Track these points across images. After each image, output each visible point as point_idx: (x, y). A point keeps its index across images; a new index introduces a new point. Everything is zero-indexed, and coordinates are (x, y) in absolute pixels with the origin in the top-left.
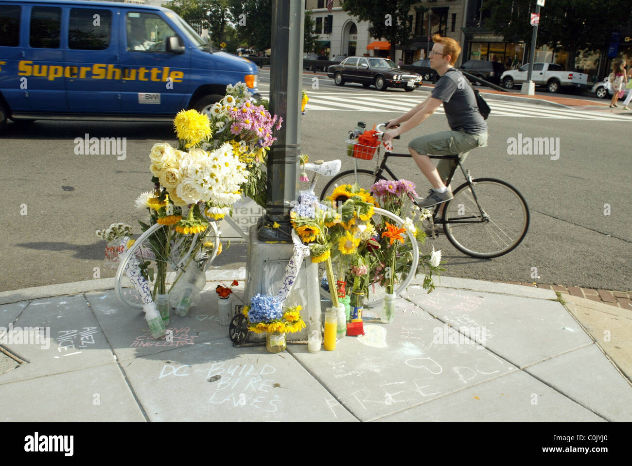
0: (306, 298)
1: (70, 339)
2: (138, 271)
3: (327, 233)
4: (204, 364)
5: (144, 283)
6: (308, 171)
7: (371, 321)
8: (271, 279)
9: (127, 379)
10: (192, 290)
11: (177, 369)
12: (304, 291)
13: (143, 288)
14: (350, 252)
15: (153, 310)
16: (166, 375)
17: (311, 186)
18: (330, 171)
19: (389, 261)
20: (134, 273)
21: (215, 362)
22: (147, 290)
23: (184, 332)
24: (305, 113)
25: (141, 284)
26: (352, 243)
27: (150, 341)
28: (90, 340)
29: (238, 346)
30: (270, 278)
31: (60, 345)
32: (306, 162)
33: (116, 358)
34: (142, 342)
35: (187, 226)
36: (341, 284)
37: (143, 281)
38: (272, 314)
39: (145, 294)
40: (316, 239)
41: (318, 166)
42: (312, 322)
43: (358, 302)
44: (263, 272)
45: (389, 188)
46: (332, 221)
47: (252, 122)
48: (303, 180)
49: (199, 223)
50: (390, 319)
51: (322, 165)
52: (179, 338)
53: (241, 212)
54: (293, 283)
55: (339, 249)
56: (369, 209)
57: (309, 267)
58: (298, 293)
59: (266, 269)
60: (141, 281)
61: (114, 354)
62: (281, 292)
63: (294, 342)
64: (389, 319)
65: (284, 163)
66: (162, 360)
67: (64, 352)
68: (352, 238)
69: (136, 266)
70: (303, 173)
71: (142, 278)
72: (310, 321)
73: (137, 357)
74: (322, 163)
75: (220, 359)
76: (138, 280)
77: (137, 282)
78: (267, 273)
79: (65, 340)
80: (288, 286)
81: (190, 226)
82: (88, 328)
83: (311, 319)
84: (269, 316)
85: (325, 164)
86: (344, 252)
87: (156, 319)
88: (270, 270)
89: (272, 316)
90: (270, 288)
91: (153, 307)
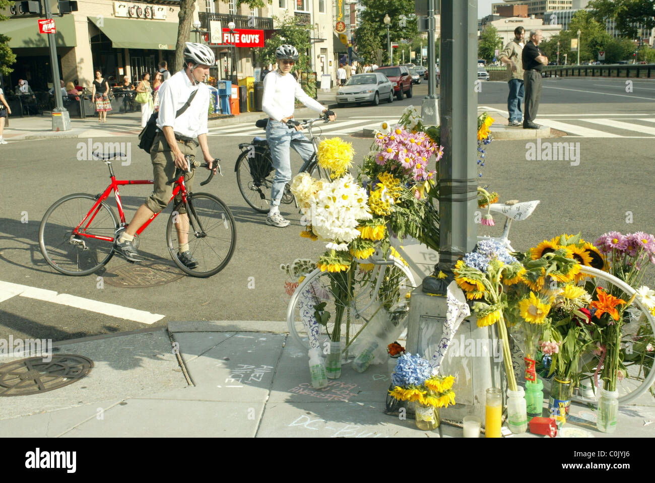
0: (471, 370)
1: (242, 373)
2: (313, 311)
3: (502, 292)
4: (341, 423)
5: (314, 326)
6: (494, 213)
7: (582, 424)
8: (429, 339)
9: (261, 420)
10: (377, 345)
11: (312, 421)
12: (467, 361)
13: (313, 330)
14: (538, 321)
15: (317, 356)
16: (297, 425)
17: (504, 232)
18: (520, 214)
19: (611, 344)
20: (307, 313)
21: (353, 423)
22: (316, 333)
23: (347, 389)
24: (489, 141)
25: (311, 326)
26: (538, 309)
27: (310, 389)
28: (258, 378)
29: (389, 413)
30: (428, 337)
31: (230, 376)
32: (492, 202)
33: (267, 399)
34: (302, 389)
35: (325, 263)
36: (528, 362)
37: (314, 324)
38: (412, 378)
39: (313, 338)
40: (483, 297)
41: (507, 207)
42: (478, 402)
43: (560, 393)
44: (420, 329)
45: (613, 242)
46: (512, 277)
47: (397, 151)
48: (486, 223)
49: (339, 261)
50: (607, 427)
51: (513, 206)
52: (338, 392)
53: (430, 258)
54: (447, 347)
55: (521, 315)
56: (571, 267)
57: (475, 331)
58: (460, 362)
59: (423, 326)
60: (312, 323)
61: (269, 395)
62: (434, 356)
63: (454, 423)
64: (605, 427)
65: (450, 200)
66: (305, 410)
67: (229, 383)
68: (537, 302)
69: (311, 306)
70: (487, 215)
71: (314, 320)
72: (475, 401)
73: (286, 402)
74: (513, 204)
75: (359, 422)
76: (309, 321)
77: (308, 323)
78: (424, 331)
79: (237, 373)
80: (442, 349)
81: (328, 263)
82: (265, 366)
83: (476, 398)
84: (408, 380)
85: (517, 205)
86: (528, 320)
87: (317, 366)
88: (427, 328)
89: (412, 380)
90: (427, 350)
91: (317, 353)
